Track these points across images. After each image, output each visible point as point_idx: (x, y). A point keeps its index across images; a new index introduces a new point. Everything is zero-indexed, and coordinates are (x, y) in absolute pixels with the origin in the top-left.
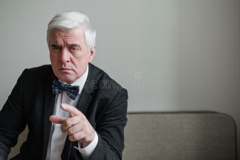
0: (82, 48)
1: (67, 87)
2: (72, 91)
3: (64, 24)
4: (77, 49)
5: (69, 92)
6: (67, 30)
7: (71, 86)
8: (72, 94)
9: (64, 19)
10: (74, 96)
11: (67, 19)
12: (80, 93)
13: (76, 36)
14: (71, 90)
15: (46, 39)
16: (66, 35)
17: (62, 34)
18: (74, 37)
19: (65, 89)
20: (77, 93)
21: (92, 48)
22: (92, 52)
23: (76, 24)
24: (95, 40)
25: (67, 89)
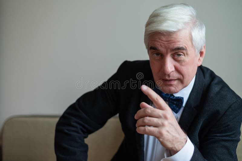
0: (189, 53)
1: (168, 97)
2: (175, 103)
3: (165, 26)
4: (182, 55)
5: (170, 103)
6: (169, 34)
7: (174, 96)
8: (174, 106)
9: (165, 20)
10: (177, 109)
11: (169, 20)
12: (184, 105)
13: (181, 39)
14: (173, 101)
15: (143, 41)
16: (169, 39)
17: (164, 39)
18: (180, 40)
19: (166, 99)
20: (180, 105)
21: (202, 49)
22: (201, 53)
23: (180, 26)
24: (204, 39)
25: (169, 99)
